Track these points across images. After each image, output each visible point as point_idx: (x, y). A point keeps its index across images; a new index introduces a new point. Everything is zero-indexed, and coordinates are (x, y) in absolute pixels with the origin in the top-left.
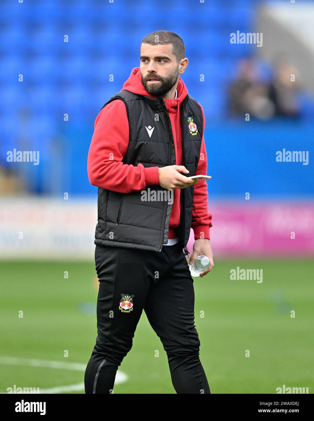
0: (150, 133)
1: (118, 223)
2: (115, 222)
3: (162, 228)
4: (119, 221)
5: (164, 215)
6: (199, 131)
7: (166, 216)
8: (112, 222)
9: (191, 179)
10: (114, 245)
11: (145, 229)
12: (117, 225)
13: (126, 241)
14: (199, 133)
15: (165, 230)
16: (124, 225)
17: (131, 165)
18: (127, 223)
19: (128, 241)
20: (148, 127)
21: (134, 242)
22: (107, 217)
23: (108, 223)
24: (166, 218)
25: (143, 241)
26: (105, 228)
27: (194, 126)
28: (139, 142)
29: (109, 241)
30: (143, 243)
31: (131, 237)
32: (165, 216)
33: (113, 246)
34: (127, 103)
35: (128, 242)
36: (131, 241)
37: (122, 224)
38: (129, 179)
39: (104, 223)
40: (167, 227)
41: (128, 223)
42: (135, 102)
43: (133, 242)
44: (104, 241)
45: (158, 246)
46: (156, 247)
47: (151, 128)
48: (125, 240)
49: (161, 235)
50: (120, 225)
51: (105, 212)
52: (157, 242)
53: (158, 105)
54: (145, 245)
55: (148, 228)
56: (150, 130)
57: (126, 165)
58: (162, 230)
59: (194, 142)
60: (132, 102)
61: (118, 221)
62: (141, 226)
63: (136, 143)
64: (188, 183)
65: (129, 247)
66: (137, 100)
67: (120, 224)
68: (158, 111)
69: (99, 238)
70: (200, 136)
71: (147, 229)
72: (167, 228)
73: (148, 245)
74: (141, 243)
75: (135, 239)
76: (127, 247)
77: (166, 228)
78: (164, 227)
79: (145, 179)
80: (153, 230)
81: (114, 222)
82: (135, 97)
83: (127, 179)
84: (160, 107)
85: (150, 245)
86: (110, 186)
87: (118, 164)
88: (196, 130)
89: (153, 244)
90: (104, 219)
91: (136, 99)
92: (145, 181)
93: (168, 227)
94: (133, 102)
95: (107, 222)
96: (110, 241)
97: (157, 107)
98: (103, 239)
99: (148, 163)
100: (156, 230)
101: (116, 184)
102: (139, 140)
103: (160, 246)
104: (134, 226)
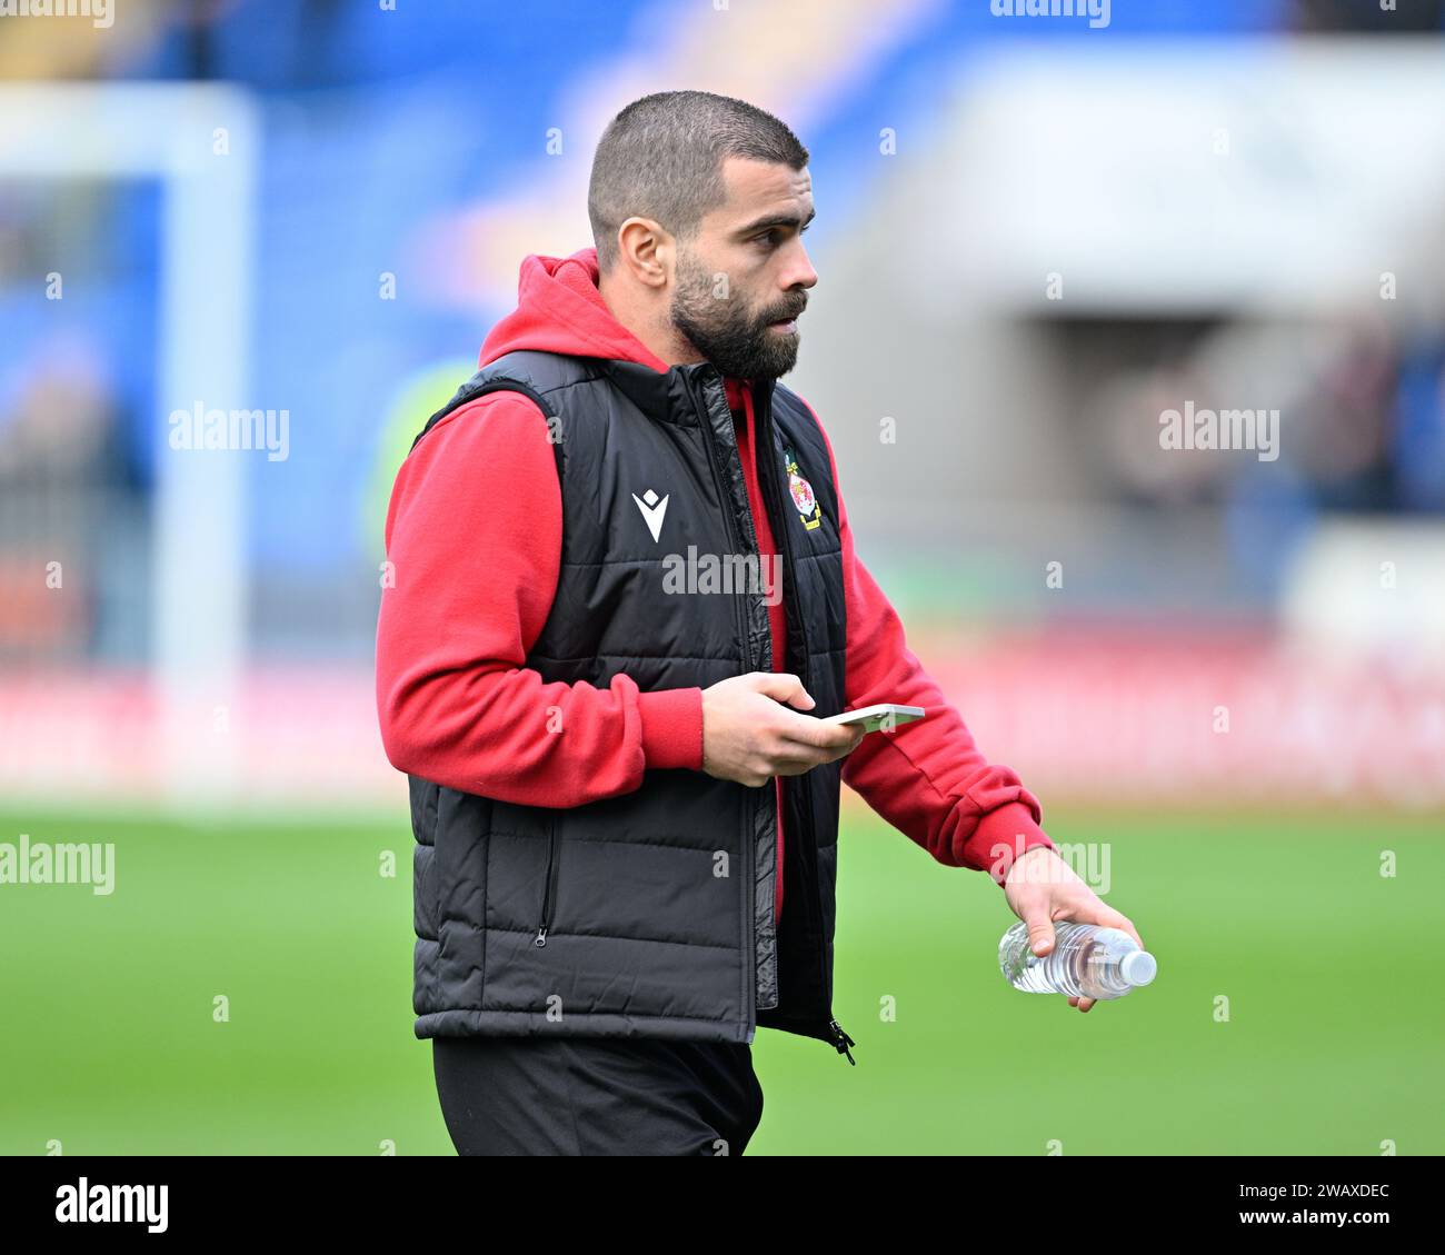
0: (655, 520)
1: (548, 928)
2: (532, 927)
3: (744, 937)
4: (551, 921)
5: (743, 879)
6: (824, 511)
7: (756, 883)
8: (514, 930)
9: (842, 728)
10: (535, 1028)
11: (668, 947)
12: (542, 938)
13: (591, 1007)
14: (826, 517)
15: (760, 947)
16: (574, 938)
17: (581, 685)
18: (588, 927)
19: (598, 1005)
20: (645, 497)
21: (625, 1006)
22: (491, 908)
23: (493, 935)
24: (755, 891)
25: (667, 1003)
26: (480, 960)
27: (806, 491)
28: (610, 565)
29: (505, 1013)
30: (667, 1011)
31: (613, 985)
32: (752, 884)
33: (528, 1033)
34: (547, 397)
35: (600, 1012)
36: (611, 1006)
37: (565, 933)
38: (575, 741)
39: (475, 936)
40: (765, 933)
41: (592, 926)
42: (576, 392)
43: (619, 1007)
44: (476, 1013)
45: (737, 1020)
46: (728, 1021)
47: (657, 498)
48: (587, 1004)
49: (745, 969)
50: (557, 938)
51: (477, 888)
52: (729, 1002)
53: (677, 398)
54: (679, 1016)
55: (685, 943)
56: (653, 508)
57: (558, 686)
58: (744, 944)
59: (817, 561)
60: (563, 394)
61: (546, 924)
62: (653, 936)
63: (598, 574)
64: (829, 747)
65: (608, 1033)
66: (583, 384)
67: (558, 932)
68: (675, 422)
69: (447, 1004)
70: (832, 533)
71: (682, 946)
72: (769, 937)
73: (689, 1017)
74: (657, 1011)
75: (632, 993)
76: (597, 1034)
77: (762, 936)
78: (755, 931)
79: (643, 741)
80: (705, 948)
81: (525, 930)
82: (571, 373)
83: (567, 740)
84: (684, 408)
85: (702, 1018)
86: (492, 779)
87: (522, 683)
88: (816, 508)
89: (717, 1013)
90: (476, 917)
91: (574, 380)
92: (644, 745)
93: (771, 933)
94: (569, 392)
95: (489, 932)
96: (512, 1014)
97: (670, 408)
98: (473, 1008)
99: (659, 656)
100: (718, 950)
101: (516, 768)
102: (609, 558)
103: (744, 1017)
104: (620, 937)
